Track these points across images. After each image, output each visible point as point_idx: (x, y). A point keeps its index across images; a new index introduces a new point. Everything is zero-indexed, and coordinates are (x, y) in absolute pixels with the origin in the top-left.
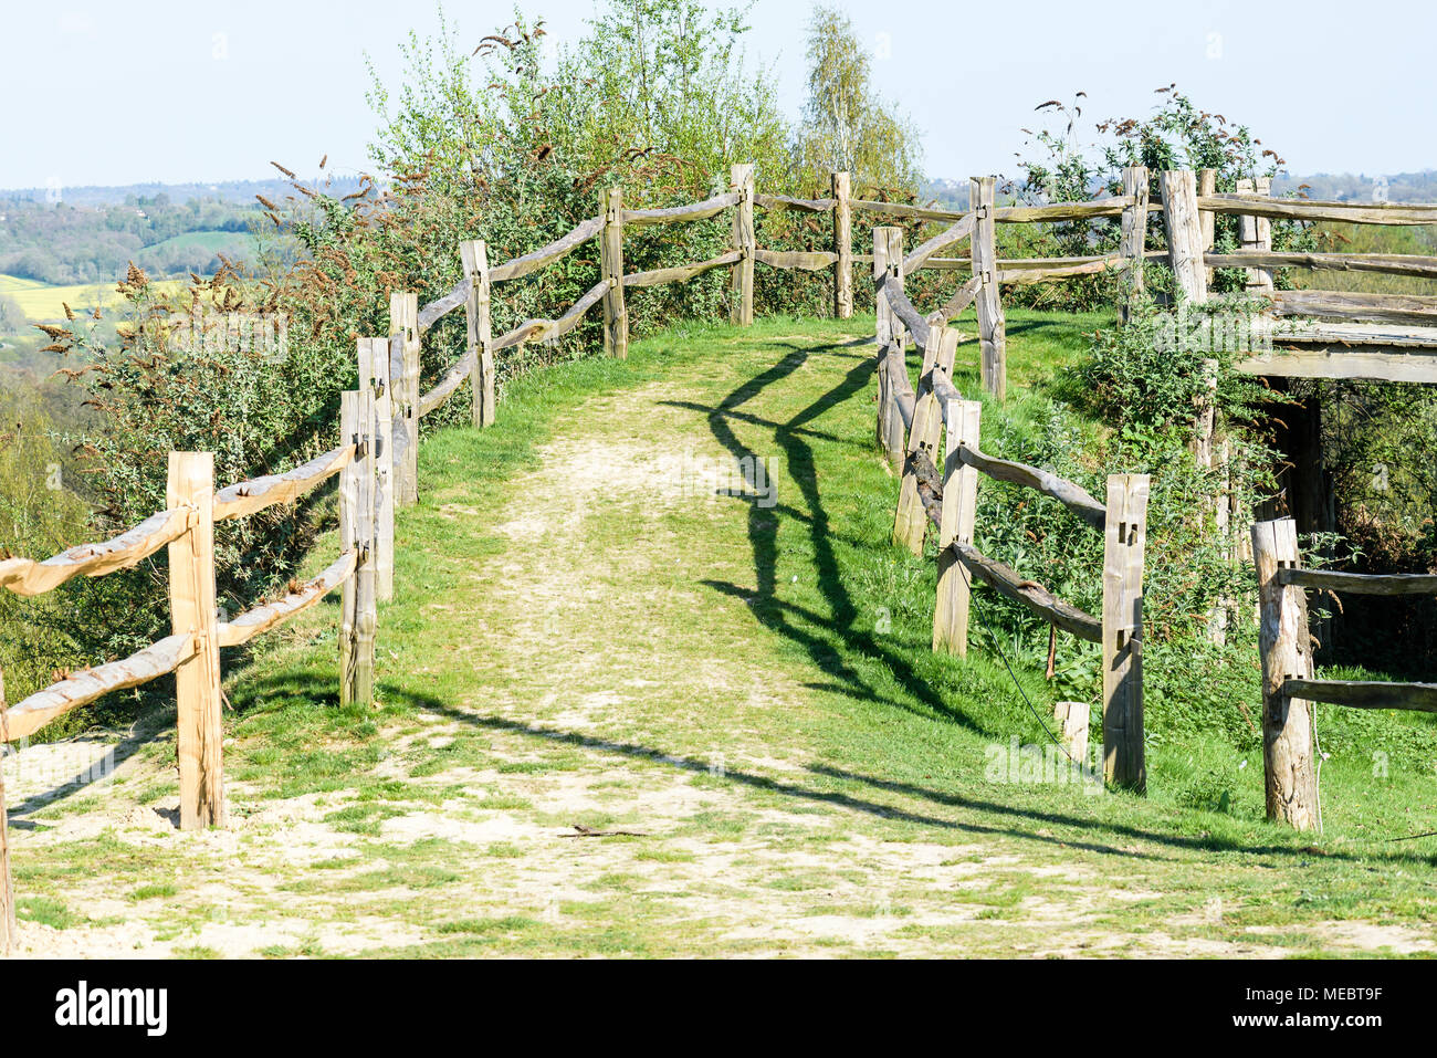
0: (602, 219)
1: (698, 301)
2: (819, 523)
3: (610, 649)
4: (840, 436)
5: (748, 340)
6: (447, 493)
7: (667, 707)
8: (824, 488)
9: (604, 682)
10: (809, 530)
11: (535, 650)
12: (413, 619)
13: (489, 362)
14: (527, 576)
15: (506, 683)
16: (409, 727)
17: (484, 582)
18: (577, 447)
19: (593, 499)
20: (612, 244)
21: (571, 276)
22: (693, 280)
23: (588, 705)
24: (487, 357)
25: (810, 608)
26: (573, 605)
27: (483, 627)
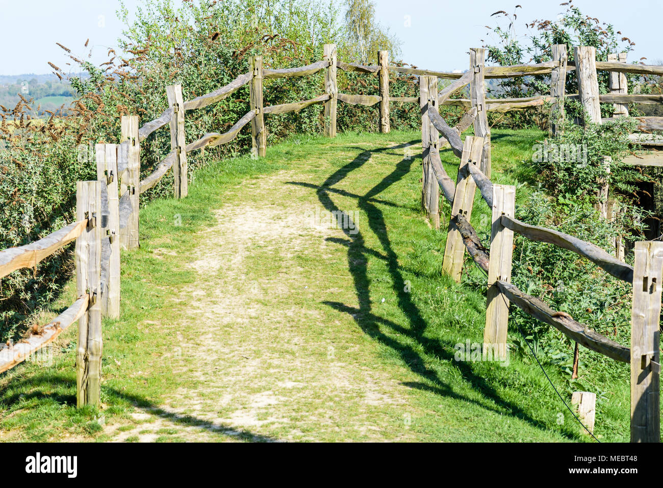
0: (251, 74)
1: (305, 123)
2: (392, 260)
3: (266, 355)
4: (398, 203)
5: (335, 145)
6: (157, 241)
7: (310, 406)
8: (392, 236)
9: (263, 384)
10: (387, 265)
11: (215, 357)
12: (133, 333)
13: (184, 158)
14: (209, 299)
15: (195, 385)
16: (126, 425)
17: (180, 304)
18: (238, 211)
19: (249, 244)
20: (257, 89)
21: (231, 108)
22: (302, 111)
23: (254, 405)
24: (183, 156)
25: (396, 321)
26: (239, 320)
27: (180, 338)
